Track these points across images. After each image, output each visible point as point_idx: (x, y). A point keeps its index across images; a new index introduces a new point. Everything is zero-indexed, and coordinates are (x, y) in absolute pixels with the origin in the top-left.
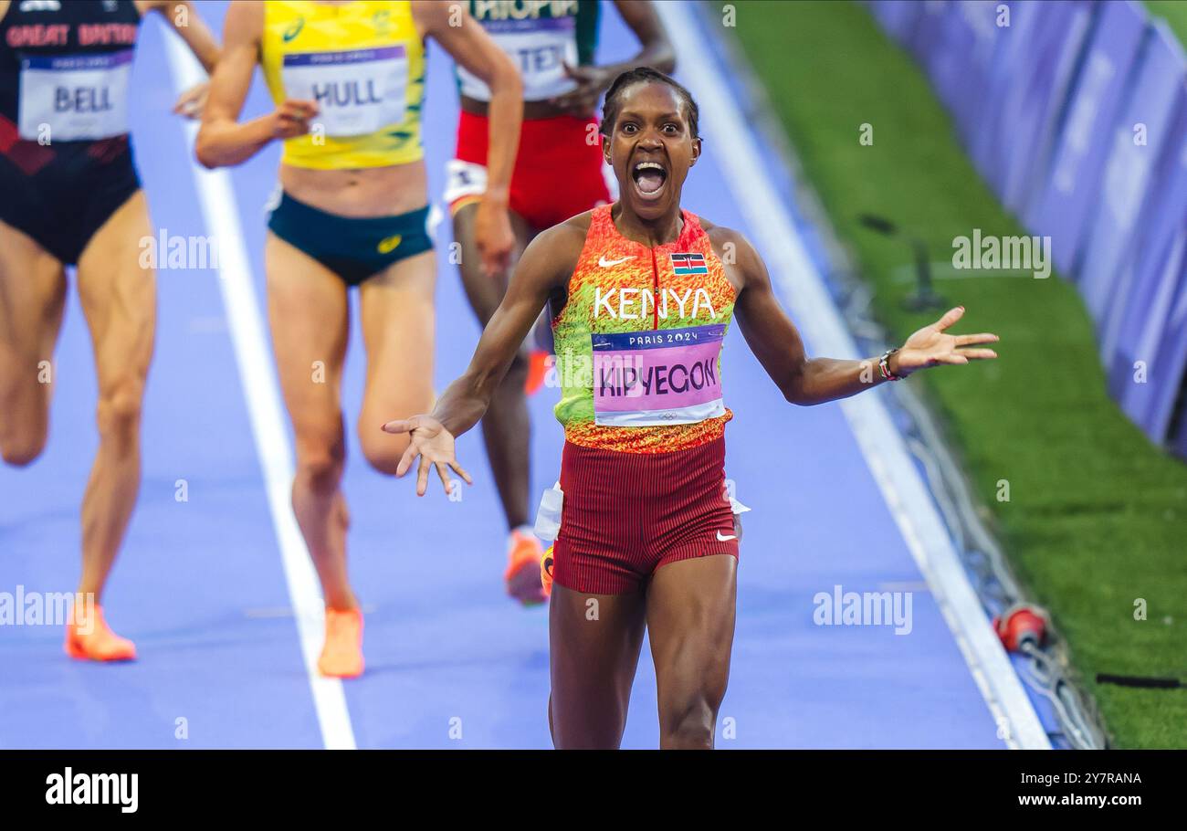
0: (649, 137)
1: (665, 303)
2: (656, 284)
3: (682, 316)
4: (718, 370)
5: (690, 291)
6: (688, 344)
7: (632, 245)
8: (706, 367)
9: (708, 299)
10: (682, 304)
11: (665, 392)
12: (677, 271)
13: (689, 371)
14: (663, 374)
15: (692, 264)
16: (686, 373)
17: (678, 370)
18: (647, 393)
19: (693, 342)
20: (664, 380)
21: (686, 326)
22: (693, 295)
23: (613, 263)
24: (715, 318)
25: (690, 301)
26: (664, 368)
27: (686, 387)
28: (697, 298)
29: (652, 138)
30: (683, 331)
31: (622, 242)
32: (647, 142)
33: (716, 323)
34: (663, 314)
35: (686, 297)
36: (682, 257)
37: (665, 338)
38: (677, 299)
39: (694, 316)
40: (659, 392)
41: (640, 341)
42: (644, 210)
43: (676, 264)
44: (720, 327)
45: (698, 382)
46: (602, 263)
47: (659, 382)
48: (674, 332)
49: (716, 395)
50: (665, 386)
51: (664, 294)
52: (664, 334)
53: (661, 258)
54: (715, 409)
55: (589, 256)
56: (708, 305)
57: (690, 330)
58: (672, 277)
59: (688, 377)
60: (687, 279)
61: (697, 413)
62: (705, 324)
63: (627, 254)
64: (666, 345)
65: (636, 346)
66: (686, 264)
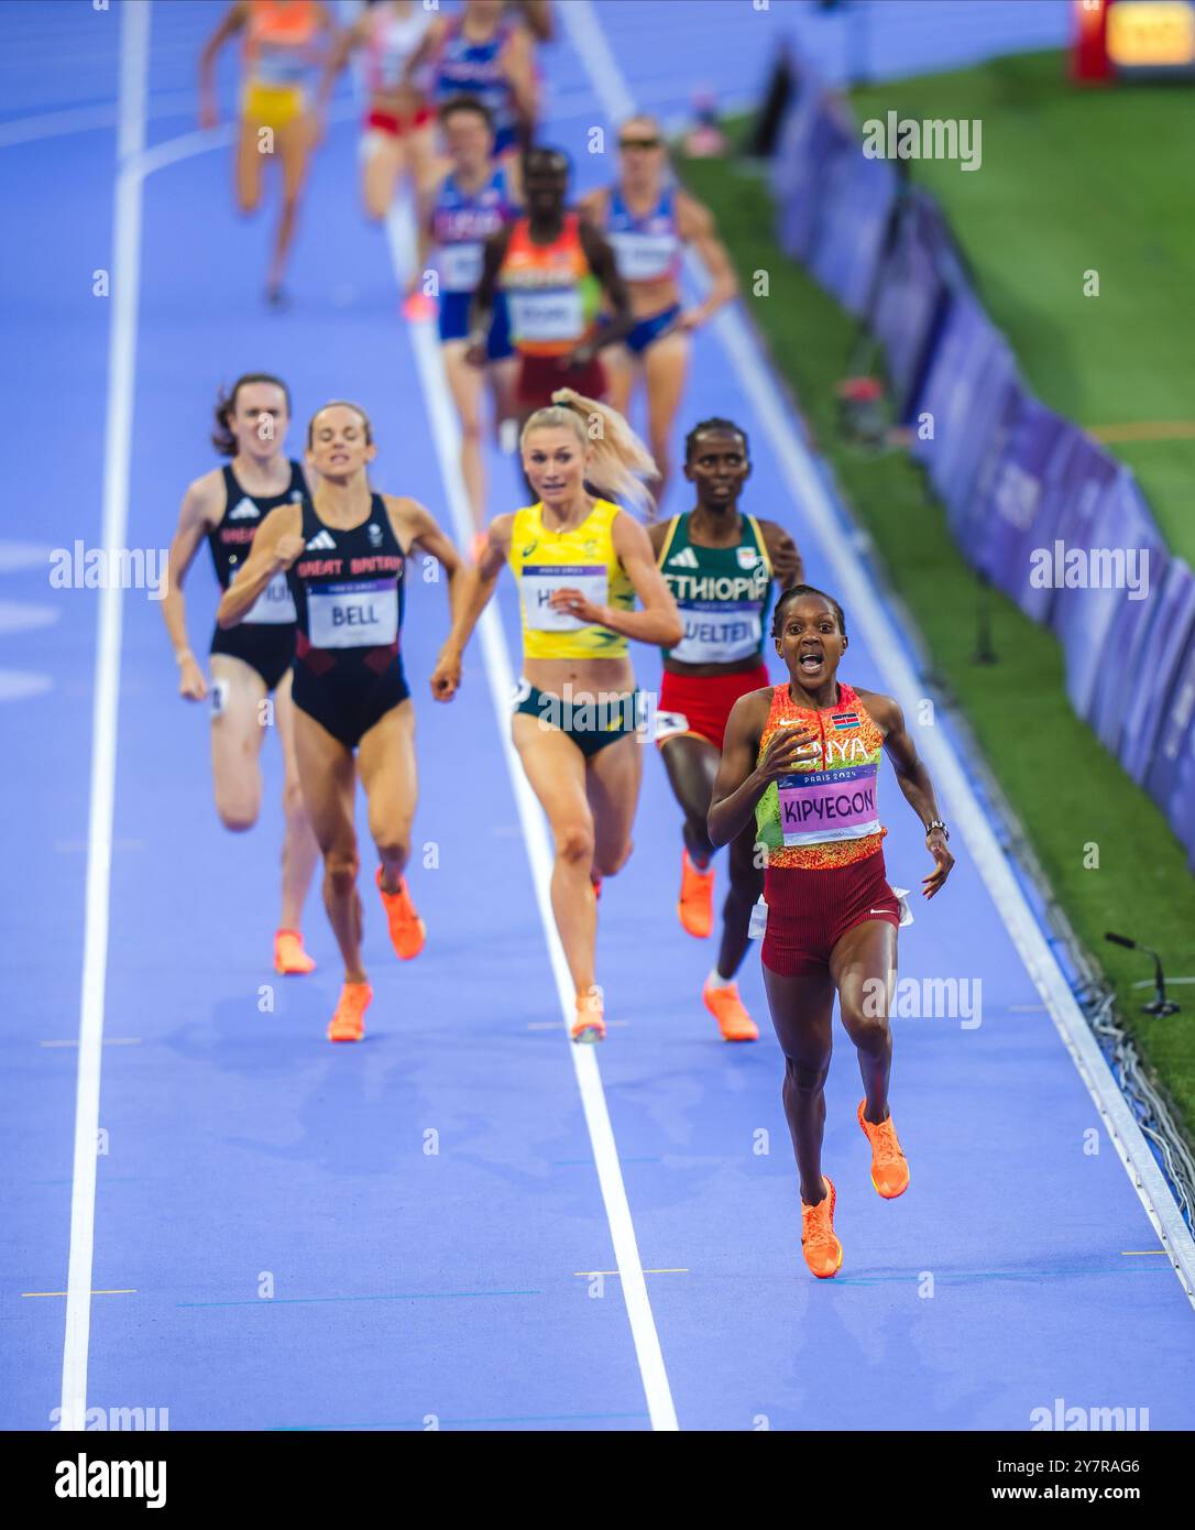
0: (810, 634)
1: (830, 751)
2: (823, 738)
3: (844, 759)
4: (877, 798)
5: (848, 741)
6: (849, 780)
7: (804, 711)
8: (867, 797)
9: (862, 746)
10: (843, 751)
11: (834, 816)
12: (837, 728)
13: (851, 799)
14: (831, 803)
15: (849, 721)
16: (849, 801)
17: (842, 800)
18: (821, 817)
19: (853, 779)
20: (832, 807)
21: (847, 766)
22: (850, 743)
23: (790, 722)
24: (868, 759)
25: (849, 748)
26: (832, 799)
27: (849, 812)
28: (853, 745)
29: (812, 634)
30: (845, 770)
31: (796, 708)
32: (808, 637)
33: (869, 762)
34: (830, 760)
35: (846, 743)
36: (840, 717)
37: (832, 777)
38: (839, 748)
39: (852, 758)
40: (829, 816)
41: (813, 779)
42: (808, 681)
43: (835, 723)
44: (873, 766)
45: (859, 808)
46: (783, 723)
47: (829, 809)
48: (839, 771)
49: (873, 817)
50: (833, 812)
51: (829, 745)
52: (831, 773)
53: (825, 719)
54: (874, 827)
55: (775, 720)
56: (863, 750)
57: (848, 770)
58: (834, 733)
59: (851, 804)
60: (845, 732)
61: (861, 831)
62: (861, 764)
63: (801, 717)
64: (832, 781)
65: (810, 784)
66: (844, 721)
